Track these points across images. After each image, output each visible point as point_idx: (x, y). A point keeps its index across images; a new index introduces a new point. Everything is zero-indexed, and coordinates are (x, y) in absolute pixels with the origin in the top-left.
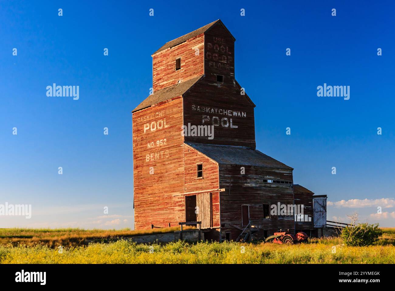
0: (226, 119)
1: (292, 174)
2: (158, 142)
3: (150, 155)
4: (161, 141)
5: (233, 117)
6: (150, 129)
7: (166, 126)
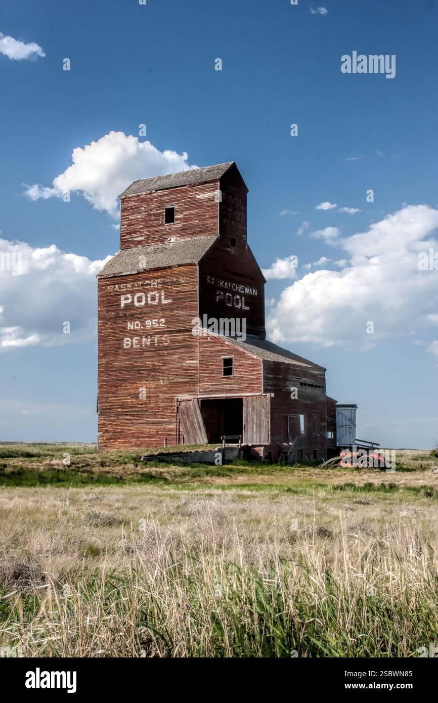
0: (238, 297)
1: (324, 375)
2: (149, 322)
3: (132, 340)
5: (245, 295)
6: (133, 302)
7: (164, 302)
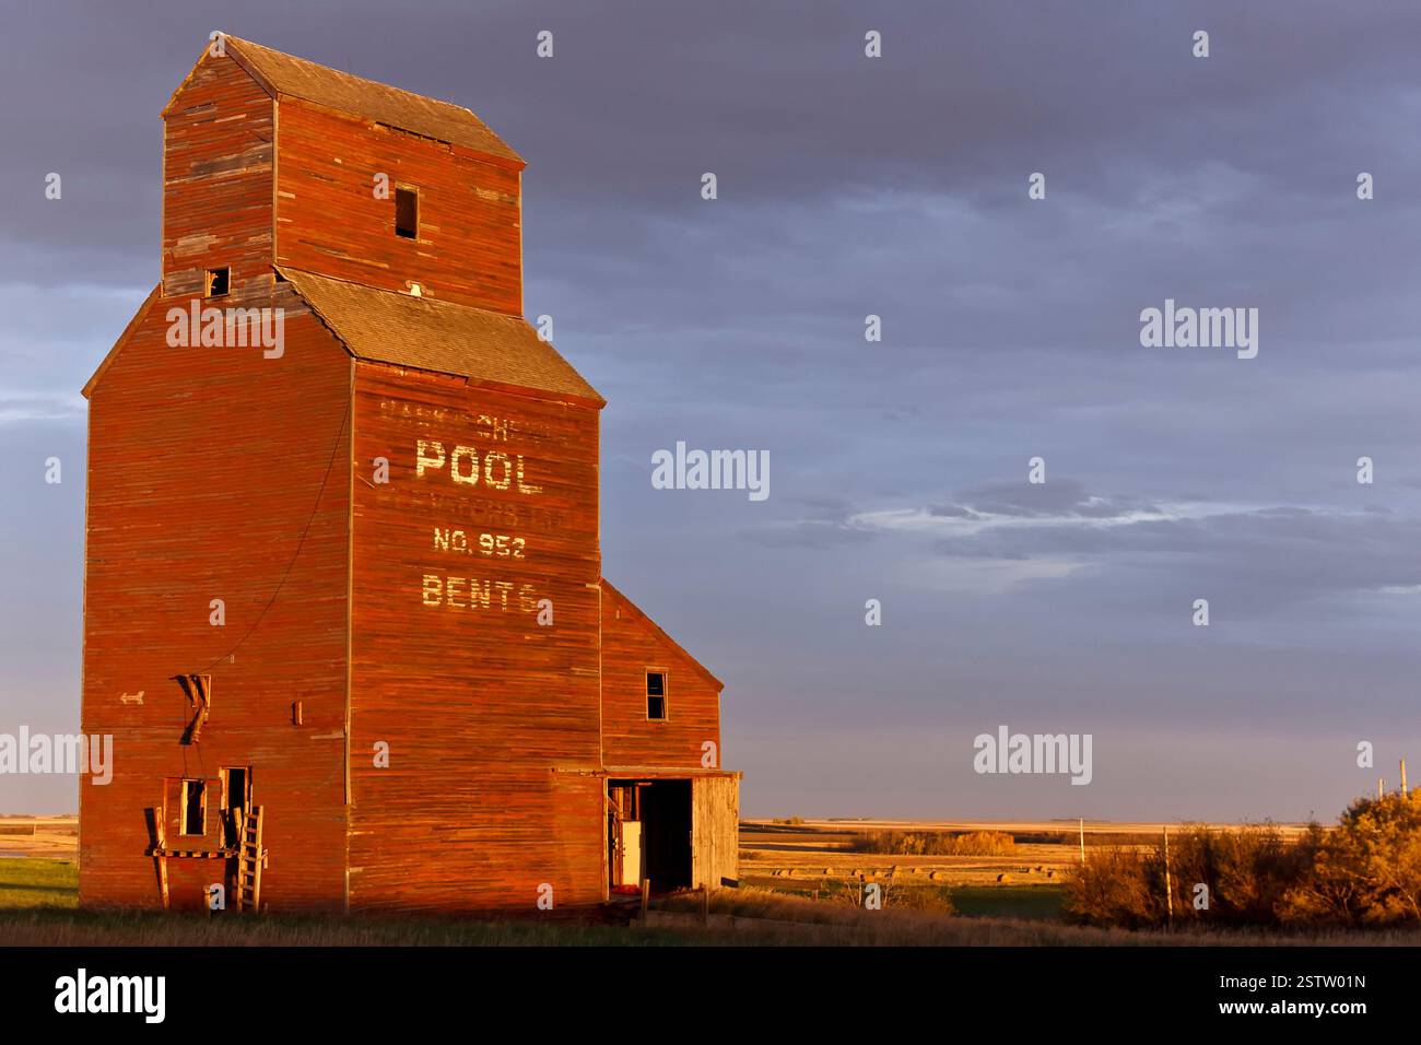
2: (487, 541)
3: (445, 580)
4: (502, 542)
6: (447, 467)
